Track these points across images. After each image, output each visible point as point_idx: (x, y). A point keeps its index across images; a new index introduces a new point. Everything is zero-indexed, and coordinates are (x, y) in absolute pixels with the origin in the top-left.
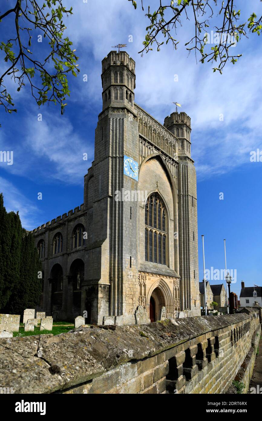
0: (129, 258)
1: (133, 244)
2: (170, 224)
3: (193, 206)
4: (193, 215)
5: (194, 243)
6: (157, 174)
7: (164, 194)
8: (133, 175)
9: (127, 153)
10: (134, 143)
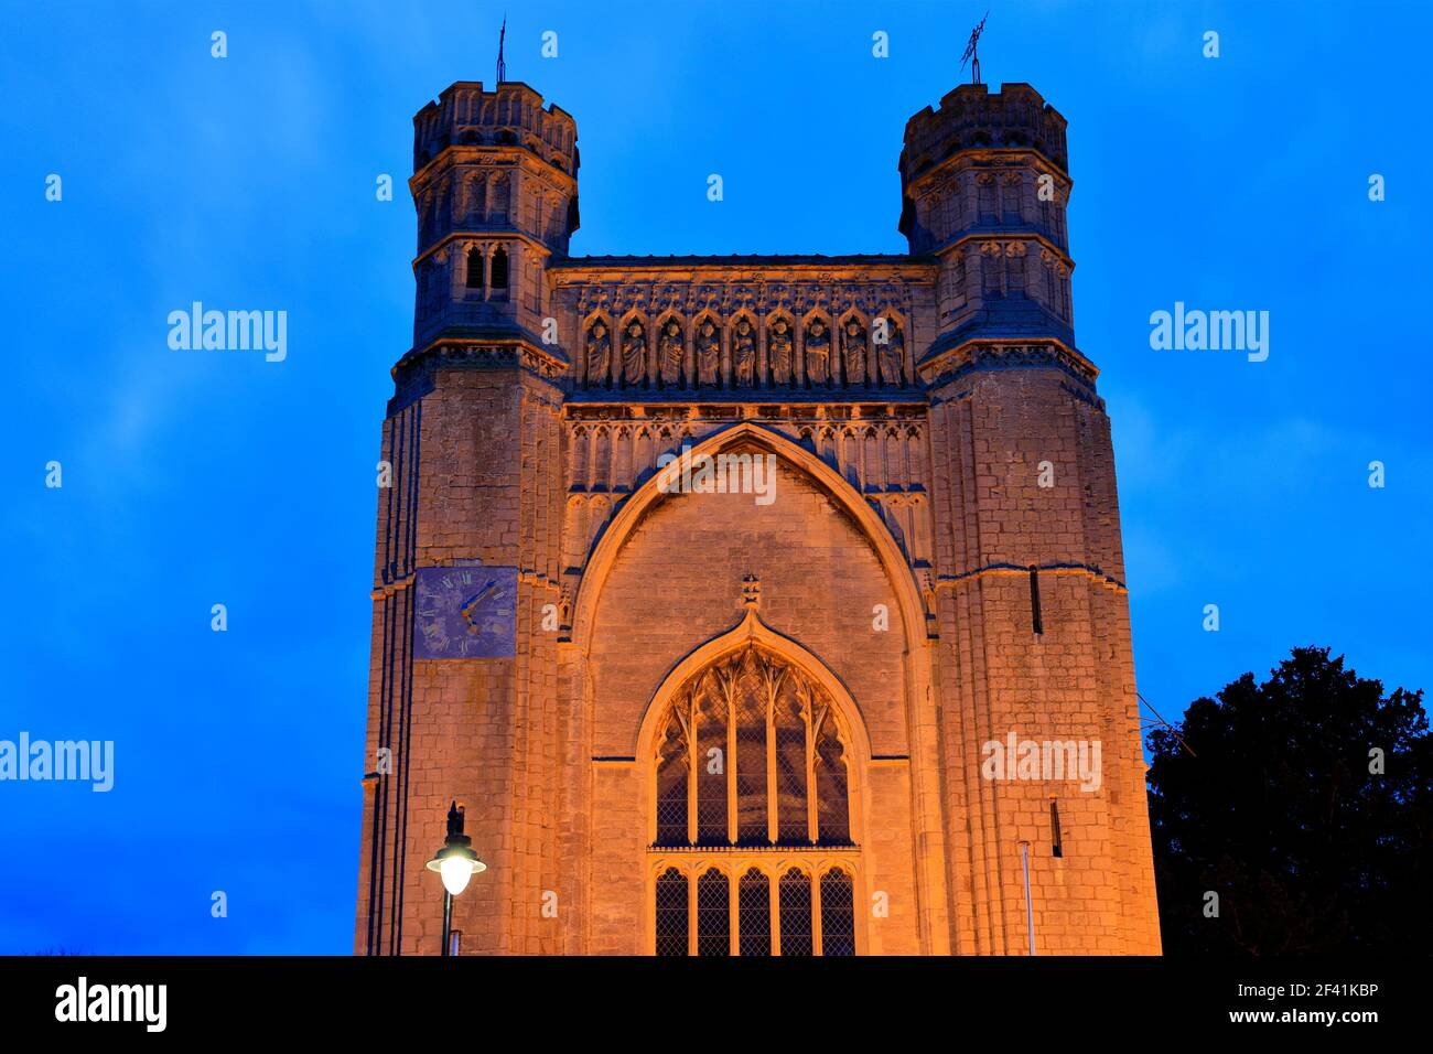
2: (876, 789)
3: (1038, 628)
4: (1042, 684)
5: (1059, 875)
6: (748, 541)
7: (817, 626)
8: (476, 642)
9: (436, 553)
10: (487, 481)
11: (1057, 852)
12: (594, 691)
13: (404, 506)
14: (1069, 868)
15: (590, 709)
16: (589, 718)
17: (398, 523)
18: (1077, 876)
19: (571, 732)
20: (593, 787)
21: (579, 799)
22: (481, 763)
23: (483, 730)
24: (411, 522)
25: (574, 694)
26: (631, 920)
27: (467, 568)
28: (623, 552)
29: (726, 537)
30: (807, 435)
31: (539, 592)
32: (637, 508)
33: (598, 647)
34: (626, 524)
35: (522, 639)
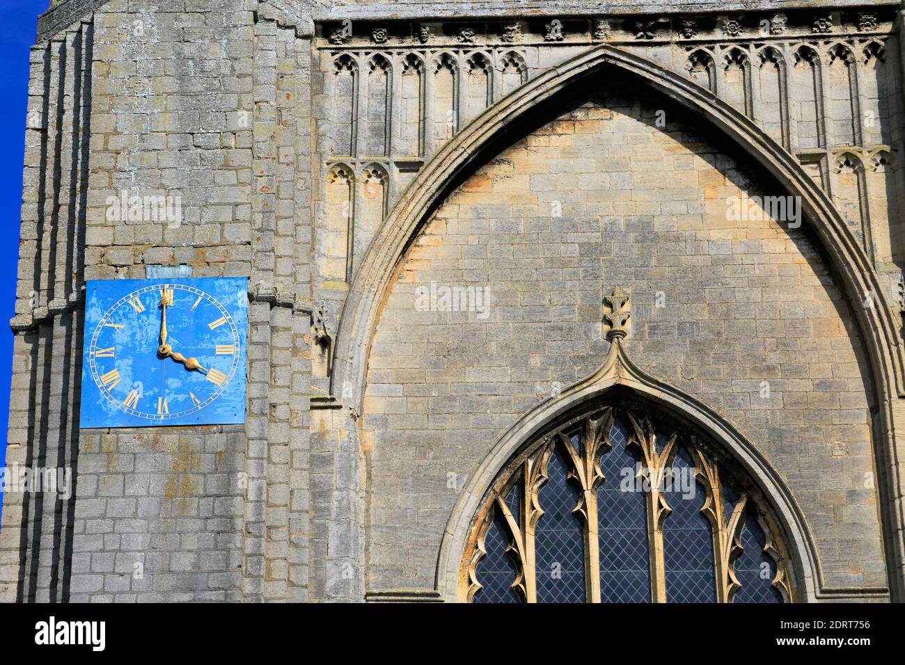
6: (610, 231)
7: (724, 368)
8: (181, 397)
9: (115, 256)
10: (200, 140)
12: (369, 477)
13: (66, 180)
15: (362, 505)
16: (361, 520)
17: (57, 207)
19: (333, 542)
23: (191, 542)
24: (78, 207)
25: (336, 480)
27: (168, 281)
28: (414, 253)
29: (574, 227)
30: (702, 59)
31: (282, 316)
32: (433, 181)
33: (375, 405)
34: (416, 208)
35: (255, 391)
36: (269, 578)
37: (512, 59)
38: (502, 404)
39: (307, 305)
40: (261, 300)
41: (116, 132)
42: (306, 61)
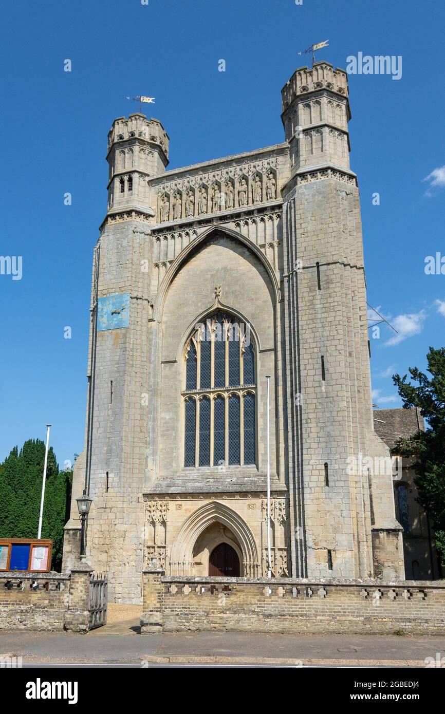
0: (105, 475)
1: (114, 447)
2: (262, 362)
3: (319, 289)
4: (320, 311)
5: (323, 388)
6: (218, 271)
7: (242, 300)
8: (116, 322)
9: (104, 292)
10: (121, 263)
11: (324, 379)
12: (163, 336)
14: (328, 385)
15: (161, 342)
16: (161, 346)
18: (330, 388)
19: (153, 351)
20: (162, 371)
21: (155, 375)
22: (117, 366)
23: (118, 354)
25: (154, 337)
26: (174, 418)
27: (114, 296)
28: (174, 282)
29: (210, 271)
30: (238, 225)
31: (140, 301)
32: (176, 265)
33: (165, 319)
34: (172, 271)
35: (133, 319)
36: (136, 360)
37: (195, 232)
38: (191, 315)
39: (147, 298)
40: (134, 298)
41: (104, 264)
42: (148, 240)
